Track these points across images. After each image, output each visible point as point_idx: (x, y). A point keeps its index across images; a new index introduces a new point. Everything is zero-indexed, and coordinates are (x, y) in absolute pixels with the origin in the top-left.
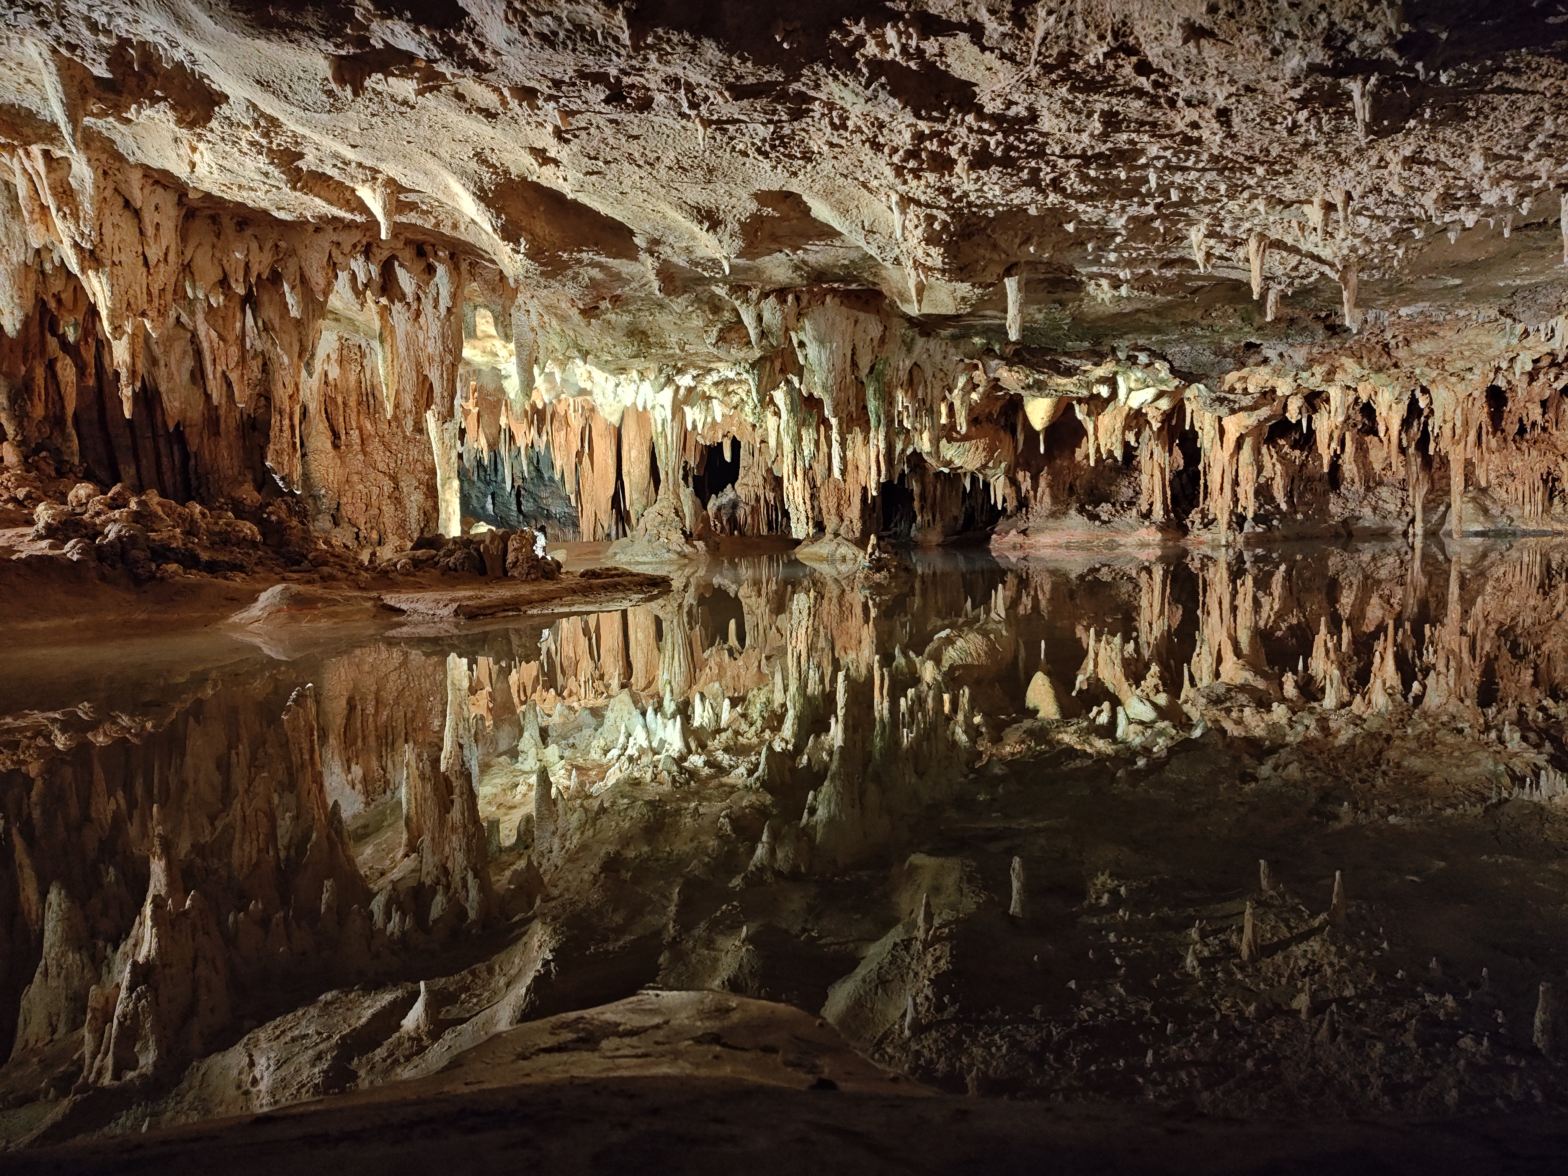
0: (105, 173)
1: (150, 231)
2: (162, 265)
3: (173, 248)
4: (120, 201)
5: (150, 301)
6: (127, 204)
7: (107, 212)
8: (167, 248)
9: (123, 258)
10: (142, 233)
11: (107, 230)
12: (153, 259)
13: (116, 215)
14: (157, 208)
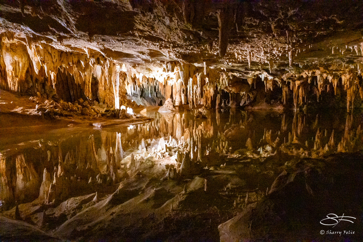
0: (45, 48)
1: (53, 57)
2: (56, 62)
3: (58, 59)
4: (47, 52)
5: (54, 69)
6: (49, 53)
7: (46, 54)
8: (57, 60)
9: (49, 62)
10: (52, 57)
11: (46, 58)
12: (54, 62)
13: (47, 55)
14: (54, 53)
